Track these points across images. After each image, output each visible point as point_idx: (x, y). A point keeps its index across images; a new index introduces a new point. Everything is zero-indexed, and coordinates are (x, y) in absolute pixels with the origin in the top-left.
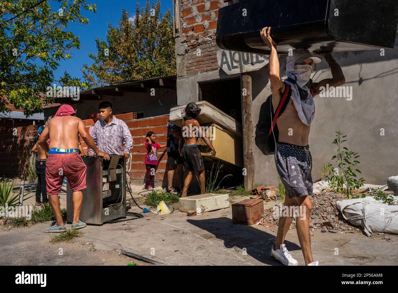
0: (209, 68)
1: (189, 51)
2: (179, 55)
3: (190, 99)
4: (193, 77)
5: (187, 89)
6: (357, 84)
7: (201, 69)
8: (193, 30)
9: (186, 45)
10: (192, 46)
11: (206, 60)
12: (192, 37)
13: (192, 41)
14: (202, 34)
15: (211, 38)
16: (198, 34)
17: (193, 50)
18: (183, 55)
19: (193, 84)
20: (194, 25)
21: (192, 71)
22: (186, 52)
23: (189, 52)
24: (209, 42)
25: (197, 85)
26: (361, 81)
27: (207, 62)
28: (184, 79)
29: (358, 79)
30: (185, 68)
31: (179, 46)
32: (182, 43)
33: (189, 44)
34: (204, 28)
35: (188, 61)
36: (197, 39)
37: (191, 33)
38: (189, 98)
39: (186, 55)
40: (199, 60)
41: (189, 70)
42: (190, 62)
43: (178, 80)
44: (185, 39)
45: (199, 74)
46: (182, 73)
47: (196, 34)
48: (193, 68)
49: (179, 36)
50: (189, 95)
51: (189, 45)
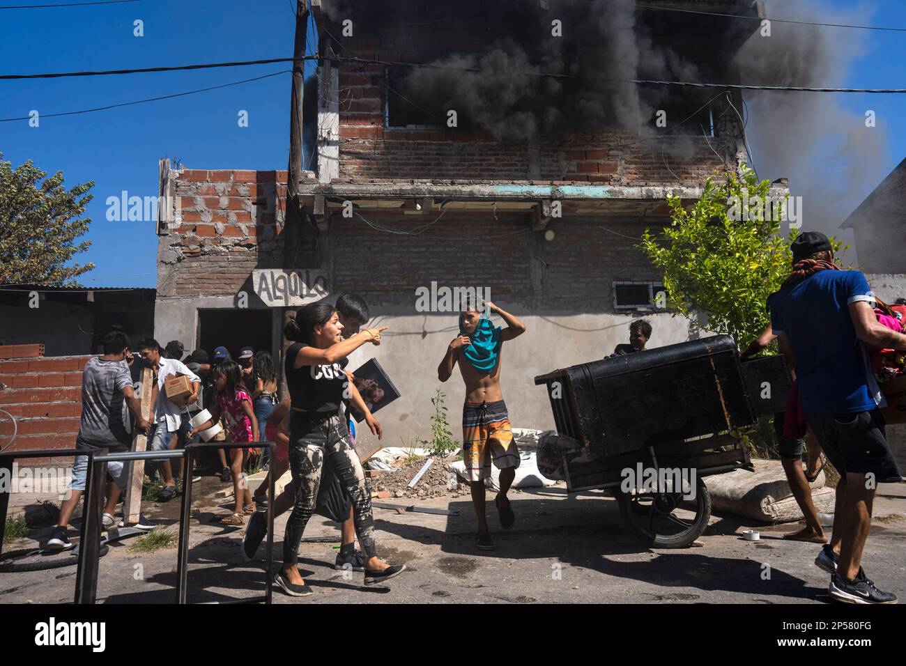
0: (220, 291)
1: (185, 260)
2: (165, 263)
3: (180, 332)
4: (189, 301)
5: (176, 317)
6: (420, 336)
7: (206, 290)
8: (194, 230)
9: (180, 251)
10: (191, 253)
11: (215, 278)
12: (193, 240)
13: (193, 247)
14: (211, 240)
15: (228, 248)
16: (205, 239)
17: (191, 259)
18: (173, 264)
19: (189, 309)
20: (198, 223)
21: (188, 291)
22: (179, 260)
23: (184, 262)
24: (223, 254)
25: (196, 312)
26: (424, 334)
27: (217, 282)
28: (169, 301)
29: (422, 331)
30: (174, 285)
31: (165, 249)
32: (172, 245)
33: (185, 249)
34: (216, 232)
35: (181, 275)
36: (201, 246)
37: (190, 234)
38: (180, 330)
39: (179, 265)
40: (203, 276)
41: (180, 288)
42: (185, 276)
43: (158, 301)
44: (180, 241)
45: (201, 296)
46: (167, 291)
47: (200, 238)
48: (191, 286)
49: (168, 234)
50: (179, 325)
51: (184, 251)
